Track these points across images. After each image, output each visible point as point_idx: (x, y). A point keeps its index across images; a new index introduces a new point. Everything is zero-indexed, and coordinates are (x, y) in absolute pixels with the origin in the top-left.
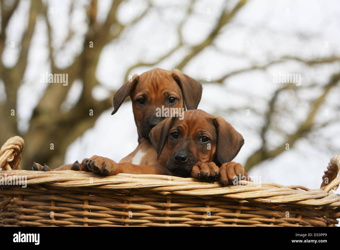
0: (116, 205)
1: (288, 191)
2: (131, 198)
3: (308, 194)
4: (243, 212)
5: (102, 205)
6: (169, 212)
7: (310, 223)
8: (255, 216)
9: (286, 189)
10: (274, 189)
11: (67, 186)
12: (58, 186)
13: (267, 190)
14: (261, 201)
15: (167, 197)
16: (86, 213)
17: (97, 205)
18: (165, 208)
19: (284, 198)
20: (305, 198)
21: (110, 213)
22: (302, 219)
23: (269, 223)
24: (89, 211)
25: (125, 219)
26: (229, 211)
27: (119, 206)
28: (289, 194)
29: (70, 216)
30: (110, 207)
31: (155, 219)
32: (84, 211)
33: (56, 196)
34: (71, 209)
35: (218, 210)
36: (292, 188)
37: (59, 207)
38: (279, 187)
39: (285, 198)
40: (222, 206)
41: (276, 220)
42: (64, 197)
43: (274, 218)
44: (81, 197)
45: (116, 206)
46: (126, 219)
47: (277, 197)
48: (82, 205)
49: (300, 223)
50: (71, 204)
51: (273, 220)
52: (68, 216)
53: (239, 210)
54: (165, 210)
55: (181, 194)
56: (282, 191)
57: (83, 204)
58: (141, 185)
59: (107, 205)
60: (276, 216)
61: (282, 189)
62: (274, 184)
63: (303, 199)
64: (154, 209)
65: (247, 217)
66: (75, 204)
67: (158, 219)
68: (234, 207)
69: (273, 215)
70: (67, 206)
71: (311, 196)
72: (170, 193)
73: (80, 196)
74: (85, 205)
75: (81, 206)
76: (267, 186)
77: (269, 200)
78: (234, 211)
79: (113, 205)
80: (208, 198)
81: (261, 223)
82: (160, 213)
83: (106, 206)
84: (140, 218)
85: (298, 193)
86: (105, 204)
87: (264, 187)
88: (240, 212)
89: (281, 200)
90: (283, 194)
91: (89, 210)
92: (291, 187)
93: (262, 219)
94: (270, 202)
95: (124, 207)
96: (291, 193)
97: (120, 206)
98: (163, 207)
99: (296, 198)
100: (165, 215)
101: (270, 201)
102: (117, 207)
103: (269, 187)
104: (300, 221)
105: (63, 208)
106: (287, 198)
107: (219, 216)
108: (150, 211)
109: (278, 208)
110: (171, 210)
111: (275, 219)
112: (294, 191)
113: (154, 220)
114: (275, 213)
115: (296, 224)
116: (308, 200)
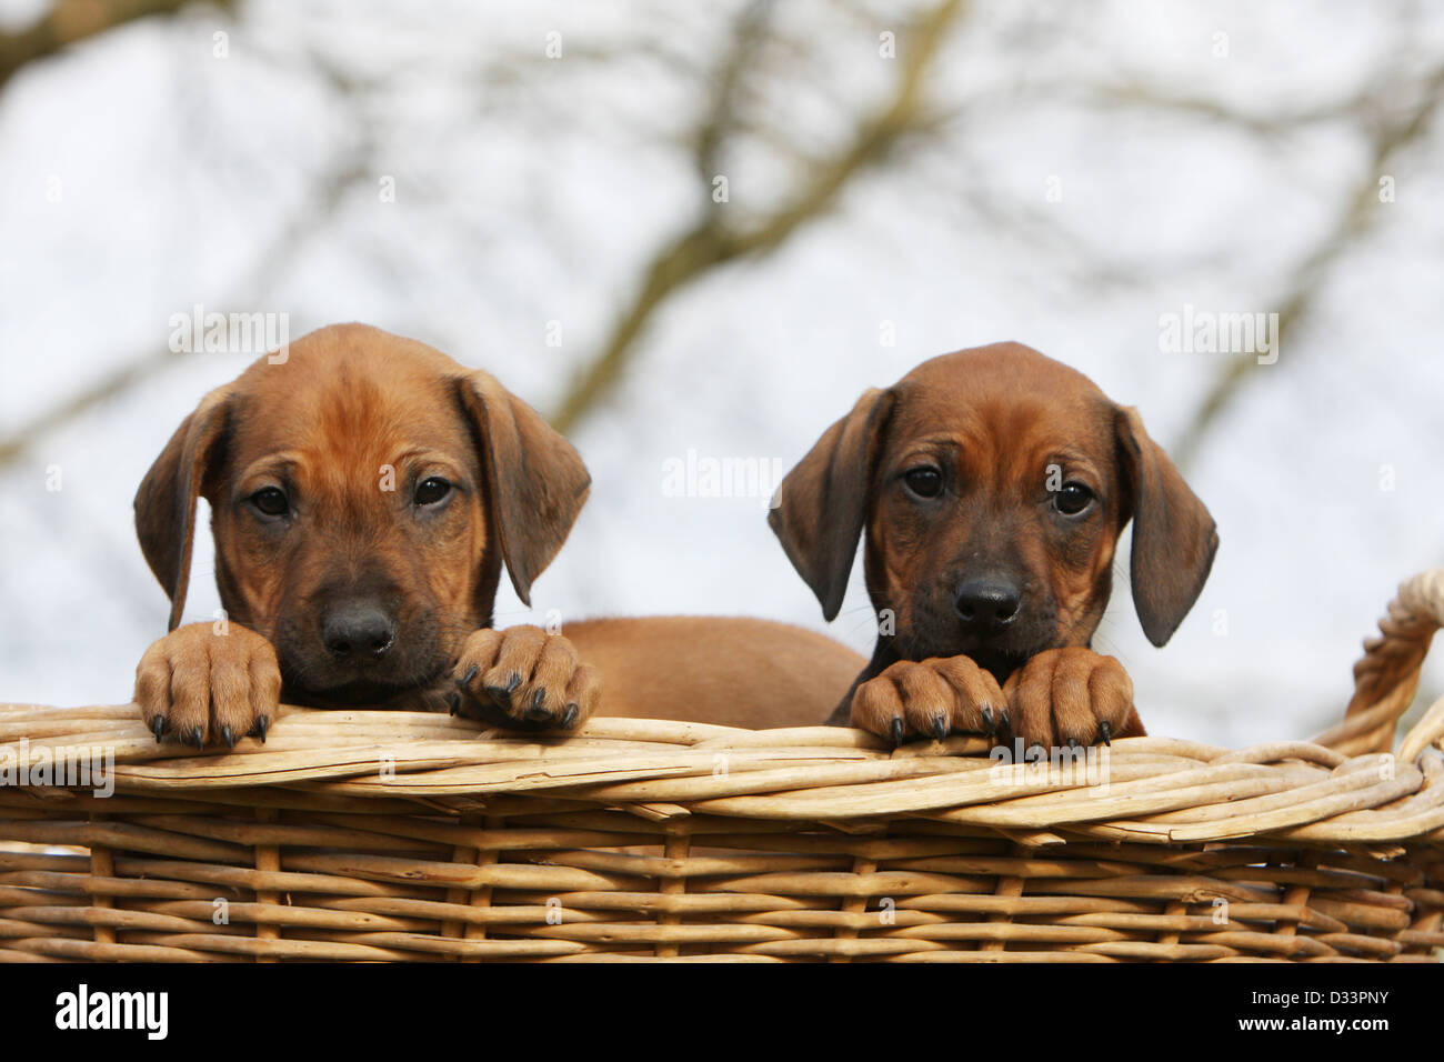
0: (418, 872)
1: (1248, 776)
2: (488, 835)
3: (1342, 789)
4: (1034, 887)
5: (346, 870)
6: (679, 900)
7: (1342, 921)
8: (1093, 903)
9: (1237, 767)
10: (1186, 772)
11: (176, 782)
12: (130, 782)
13: (1153, 780)
14: (1124, 833)
15: (670, 830)
16: (269, 910)
17: (319, 873)
18: (656, 883)
19: (1233, 816)
20: (1330, 810)
21: (387, 910)
22: (1308, 904)
23: (1155, 935)
24: (283, 902)
25: (463, 936)
26: (968, 885)
27: (430, 877)
28: (1254, 791)
29: (189, 924)
30: (390, 879)
31: (608, 937)
32: (255, 901)
33: (115, 830)
34: (193, 891)
35: (913, 881)
36: (1265, 759)
37: (132, 881)
38: (1206, 760)
39: (1241, 815)
40: (934, 864)
41: (1190, 921)
42: (156, 830)
43: (1183, 911)
44: (240, 835)
45: (419, 876)
46: (467, 940)
47: (1199, 811)
48: (246, 871)
49: (1300, 925)
50: (189, 866)
51: (1177, 920)
52: (175, 922)
53: (1016, 878)
54: (657, 890)
55: (738, 813)
56: (1223, 779)
57: (253, 866)
58: (545, 774)
59: (370, 869)
60: (1191, 900)
61: (1222, 768)
62: (1176, 745)
63: (1321, 815)
64: (604, 888)
65: (1057, 911)
66: (212, 866)
67: (625, 938)
68: (993, 867)
69: (1178, 897)
70: (173, 876)
71: (1354, 798)
72: (687, 812)
73: (236, 830)
74: (263, 872)
75: (242, 874)
76: (1146, 756)
77: (1164, 829)
78: (992, 885)
79: (402, 870)
80: (869, 828)
81: (1118, 935)
82: (637, 906)
83: (363, 875)
84: (534, 932)
85: (1294, 787)
86: (361, 867)
87: (1137, 762)
88: (1020, 889)
89: (1222, 824)
90: (1228, 794)
91: (281, 896)
92: (1261, 757)
93: (1124, 920)
94: (1166, 837)
95: (458, 883)
96: (1262, 790)
97: (436, 878)
98: (649, 877)
99: (1290, 815)
100: (658, 916)
101: (1169, 835)
102: (421, 879)
103: (1157, 761)
104: (1303, 917)
105: (151, 887)
106: (1247, 814)
107: (918, 913)
108: (582, 897)
109: (1201, 863)
110: (687, 892)
111: (1188, 914)
112: (1273, 776)
113: (605, 939)
114: (1188, 888)
115: (1283, 931)
116: (1342, 818)
